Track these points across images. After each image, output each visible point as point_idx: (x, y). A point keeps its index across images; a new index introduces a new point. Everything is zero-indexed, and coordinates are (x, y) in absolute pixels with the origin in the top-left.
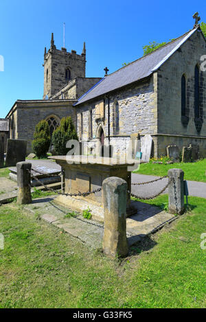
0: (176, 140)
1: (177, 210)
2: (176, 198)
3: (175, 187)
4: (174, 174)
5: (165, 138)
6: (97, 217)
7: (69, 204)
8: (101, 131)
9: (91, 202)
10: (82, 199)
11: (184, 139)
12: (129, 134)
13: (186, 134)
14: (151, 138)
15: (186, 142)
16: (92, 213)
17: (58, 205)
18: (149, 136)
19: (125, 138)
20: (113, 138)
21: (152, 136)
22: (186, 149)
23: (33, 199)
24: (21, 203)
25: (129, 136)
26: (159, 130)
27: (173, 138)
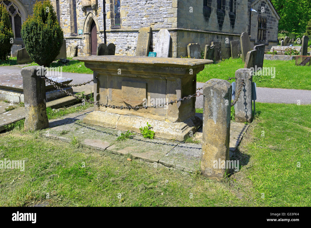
0: (197, 37)
1: (247, 117)
2: (245, 104)
3: (245, 91)
4: (243, 75)
5: (186, 34)
6: (163, 134)
7: (113, 123)
8: (92, 24)
9: (147, 116)
10: (132, 115)
11: (205, 35)
12: (136, 28)
13: (207, 29)
14: (169, 34)
15: (207, 39)
16: (154, 130)
17: (93, 125)
18: (166, 30)
19: (130, 34)
20: (112, 34)
21: (170, 31)
22: (209, 47)
23: (50, 121)
24: (34, 127)
25: (137, 31)
26: (179, 24)
27: (194, 34)
